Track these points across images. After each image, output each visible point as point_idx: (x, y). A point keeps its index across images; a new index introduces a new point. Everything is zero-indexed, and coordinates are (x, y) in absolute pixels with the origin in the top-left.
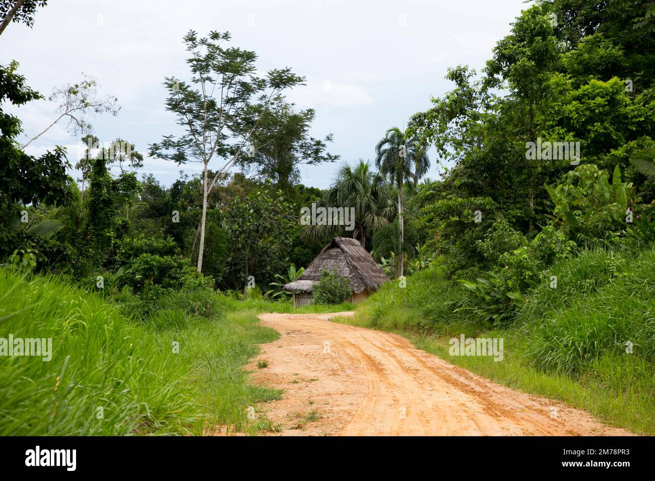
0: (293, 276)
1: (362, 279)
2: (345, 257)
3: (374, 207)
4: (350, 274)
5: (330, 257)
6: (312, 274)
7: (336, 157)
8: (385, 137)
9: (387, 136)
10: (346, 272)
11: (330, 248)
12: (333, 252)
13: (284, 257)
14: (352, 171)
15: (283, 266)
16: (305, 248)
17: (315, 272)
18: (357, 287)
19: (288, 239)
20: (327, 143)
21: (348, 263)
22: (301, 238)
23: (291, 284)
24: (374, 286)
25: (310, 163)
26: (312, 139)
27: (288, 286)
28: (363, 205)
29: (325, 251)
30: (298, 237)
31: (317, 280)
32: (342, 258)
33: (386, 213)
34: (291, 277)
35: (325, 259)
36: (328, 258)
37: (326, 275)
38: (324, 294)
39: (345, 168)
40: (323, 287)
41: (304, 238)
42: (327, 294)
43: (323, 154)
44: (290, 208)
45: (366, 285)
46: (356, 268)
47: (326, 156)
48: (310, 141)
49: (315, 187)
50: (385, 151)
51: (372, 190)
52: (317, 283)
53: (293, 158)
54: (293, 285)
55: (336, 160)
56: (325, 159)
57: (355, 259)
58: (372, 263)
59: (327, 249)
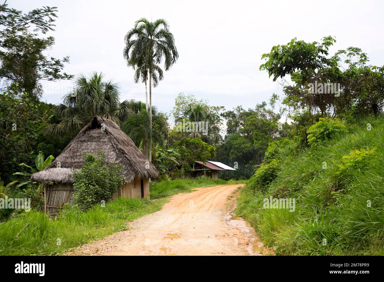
0: (41, 165)
1: (131, 165)
2: (110, 139)
3: (107, 108)
4: (116, 160)
5: (91, 139)
6: (69, 160)
7: (71, 77)
8: (134, 28)
9: (136, 27)
10: (112, 157)
11: (89, 129)
12: (94, 133)
13: (30, 151)
14: (88, 81)
15: (28, 158)
16: (48, 143)
17: (72, 157)
18: (126, 175)
19: (33, 135)
20: (65, 64)
21: (113, 147)
22: (44, 135)
23: (41, 173)
24: (144, 173)
25: (51, 79)
26: (52, 59)
27: (36, 175)
28: (99, 107)
29: (85, 132)
30: (41, 135)
31: (79, 167)
32: (106, 140)
33: (116, 114)
34: (38, 165)
35: (84, 141)
36: (89, 141)
37: (91, 160)
38: (91, 187)
39: (82, 79)
40: (88, 176)
41: (47, 135)
42: (94, 186)
43: (61, 73)
44: (35, 108)
45: (136, 172)
46: (123, 153)
47: (63, 75)
48: (50, 60)
49: (53, 104)
50: (133, 42)
51: (106, 95)
52: (79, 171)
53: (37, 76)
54: (44, 174)
55: (71, 79)
56: (62, 78)
57: (120, 142)
58: (134, 148)
59: (86, 130)
